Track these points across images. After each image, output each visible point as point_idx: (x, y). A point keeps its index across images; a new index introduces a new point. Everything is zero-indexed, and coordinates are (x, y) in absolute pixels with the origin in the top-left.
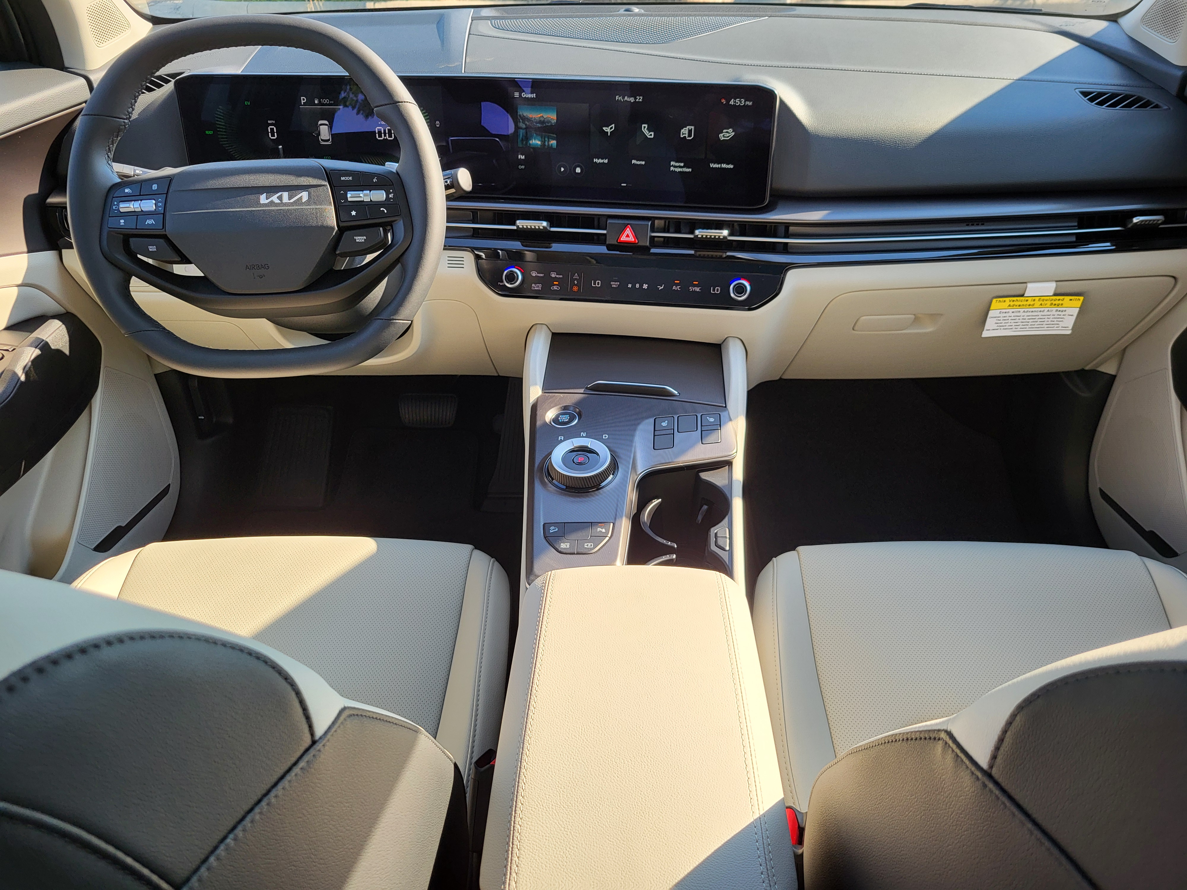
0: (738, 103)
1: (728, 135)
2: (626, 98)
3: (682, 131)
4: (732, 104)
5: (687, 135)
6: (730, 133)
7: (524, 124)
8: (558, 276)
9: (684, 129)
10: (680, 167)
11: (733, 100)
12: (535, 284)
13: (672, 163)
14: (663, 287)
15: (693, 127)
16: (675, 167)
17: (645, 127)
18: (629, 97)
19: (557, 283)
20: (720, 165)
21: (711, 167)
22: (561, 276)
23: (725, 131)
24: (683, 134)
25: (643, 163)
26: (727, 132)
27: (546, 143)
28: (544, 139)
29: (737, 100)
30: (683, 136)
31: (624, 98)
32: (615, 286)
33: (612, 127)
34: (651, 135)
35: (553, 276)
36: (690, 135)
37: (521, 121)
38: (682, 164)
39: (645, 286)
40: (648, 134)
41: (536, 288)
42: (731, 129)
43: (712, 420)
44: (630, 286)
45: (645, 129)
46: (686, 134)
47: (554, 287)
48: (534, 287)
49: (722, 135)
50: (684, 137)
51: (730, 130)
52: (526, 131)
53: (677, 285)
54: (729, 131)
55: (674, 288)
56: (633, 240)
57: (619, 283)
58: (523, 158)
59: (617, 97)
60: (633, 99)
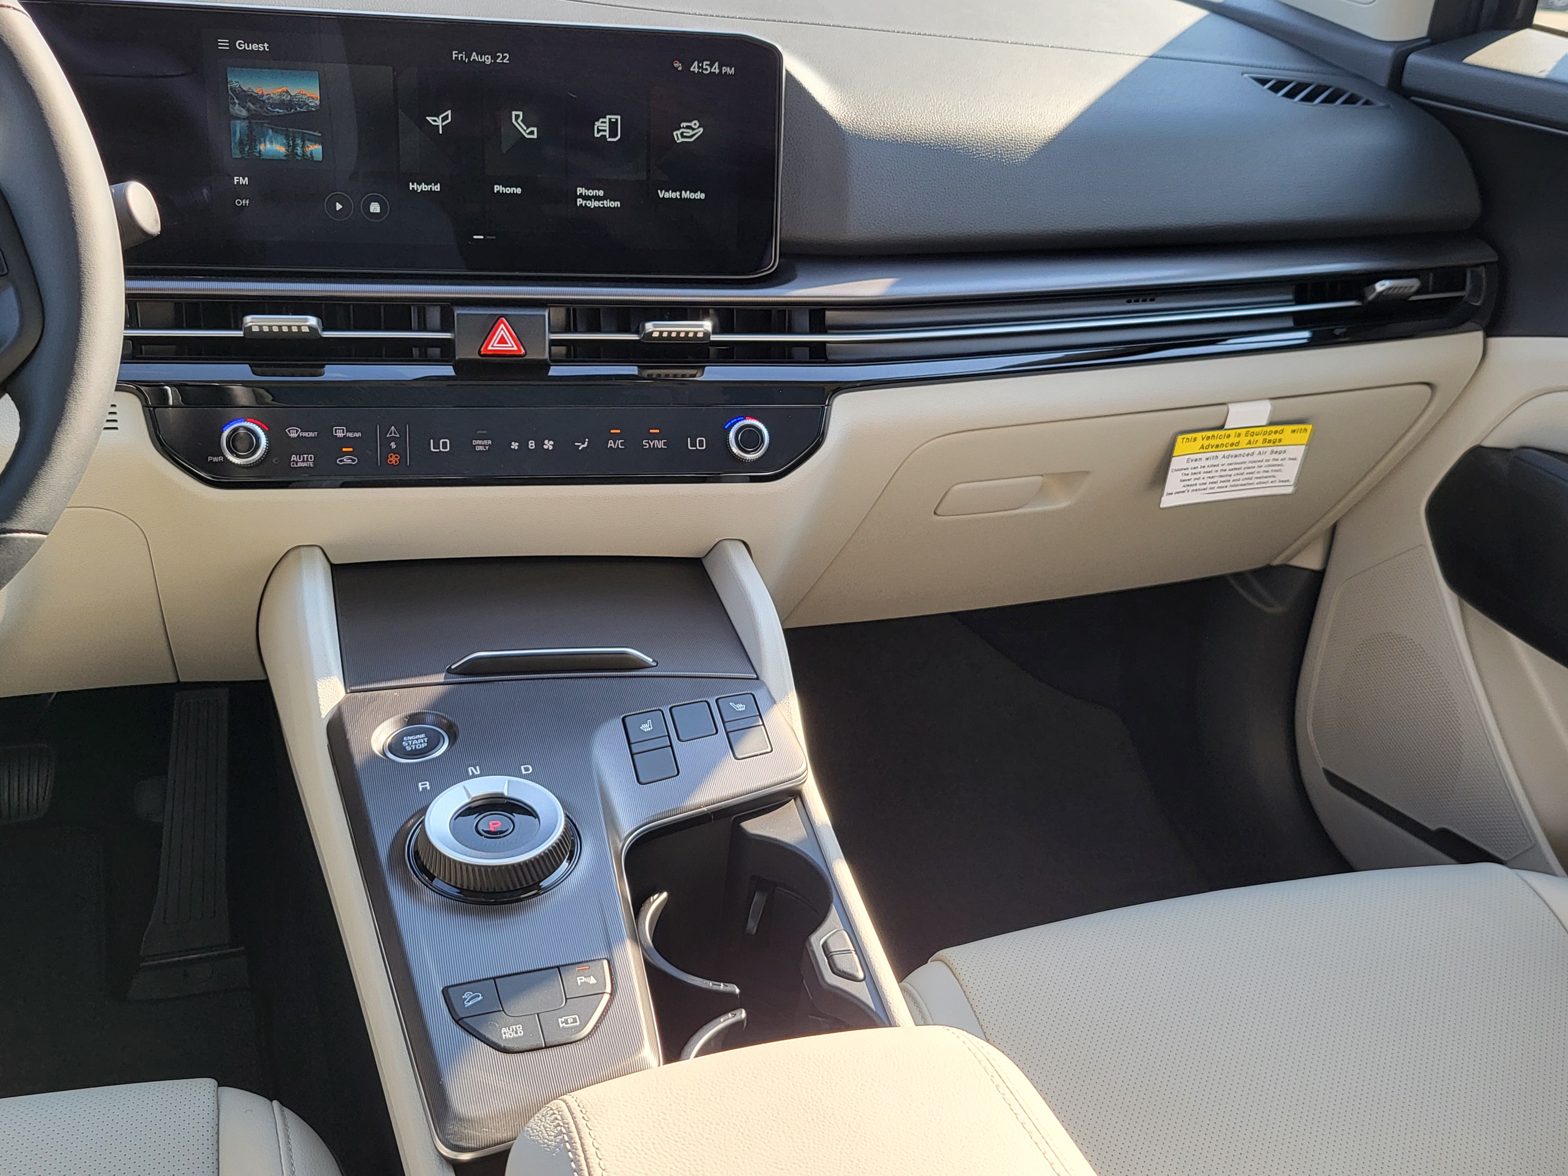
0: (706, 69)
1: (691, 133)
2: (474, 56)
3: (597, 124)
4: (696, 70)
5: (607, 134)
6: (693, 129)
7: (244, 107)
8: (350, 435)
9: (601, 120)
10: (598, 198)
11: (696, 63)
12: (299, 454)
13: (580, 190)
14: (586, 443)
15: (619, 117)
16: (586, 198)
17: (517, 117)
18: (480, 53)
19: (351, 449)
20: (678, 193)
21: (661, 196)
22: (358, 435)
23: (684, 124)
24: (599, 131)
25: (519, 191)
26: (688, 127)
27: (299, 151)
28: (294, 141)
29: (705, 63)
30: (599, 135)
31: (469, 56)
32: (481, 448)
33: (447, 115)
34: (532, 133)
35: (340, 434)
36: (613, 134)
37: (236, 101)
38: (601, 193)
39: (549, 445)
40: (525, 131)
41: (300, 465)
42: (696, 122)
43: (741, 707)
44: (515, 446)
45: (519, 121)
46: (605, 131)
47: (345, 459)
48: (297, 462)
49: (679, 132)
50: (602, 136)
51: (695, 124)
52: (250, 123)
53: (615, 437)
54: (692, 124)
55: (611, 444)
56: (515, 348)
57: (490, 442)
58: (244, 183)
59: (455, 54)
60: (490, 57)
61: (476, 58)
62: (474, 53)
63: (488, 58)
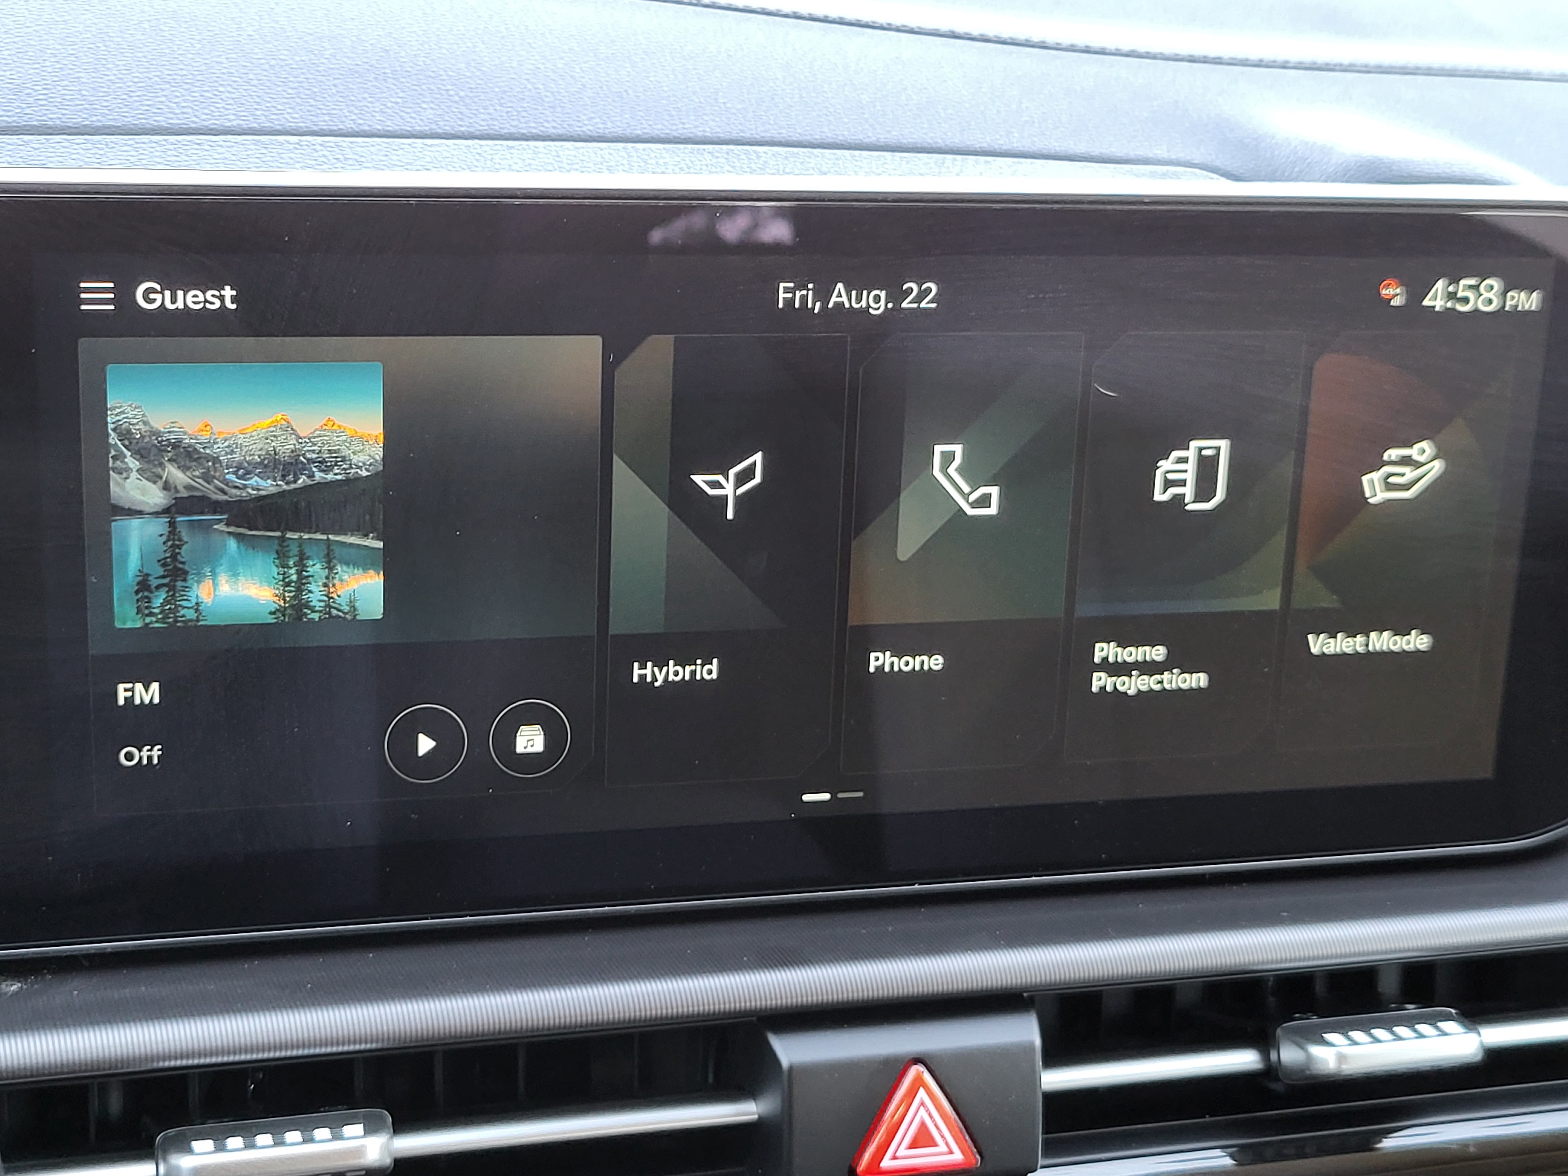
0: (1466, 300)
1: (1410, 474)
2: (840, 295)
3: (1165, 465)
4: (1439, 304)
5: (1188, 491)
6: (1418, 465)
7: (155, 478)
9: (1175, 454)
10: (1148, 668)
11: (1440, 284)
13: (1104, 651)
15: (1224, 445)
16: (1118, 669)
17: (948, 458)
18: (856, 285)
20: (1360, 639)
21: (1315, 650)
23: (1393, 454)
24: (1168, 484)
25: (936, 662)
26: (1406, 461)
27: (315, 595)
28: (301, 566)
29: (1463, 282)
30: (1165, 497)
31: (823, 294)
33: (752, 468)
34: (984, 501)
36: (1205, 490)
37: (132, 463)
38: (1158, 653)
40: (966, 497)
42: (1424, 444)
45: (952, 470)
46: (1183, 483)
49: (1376, 476)
50: (1175, 496)
51: (1421, 451)
52: (172, 524)
54: (1413, 452)
58: (147, 701)
59: (786, 290)
60: (883, 294)
61: (844, 299)
62: (840, 286)
63: (877, 299)
